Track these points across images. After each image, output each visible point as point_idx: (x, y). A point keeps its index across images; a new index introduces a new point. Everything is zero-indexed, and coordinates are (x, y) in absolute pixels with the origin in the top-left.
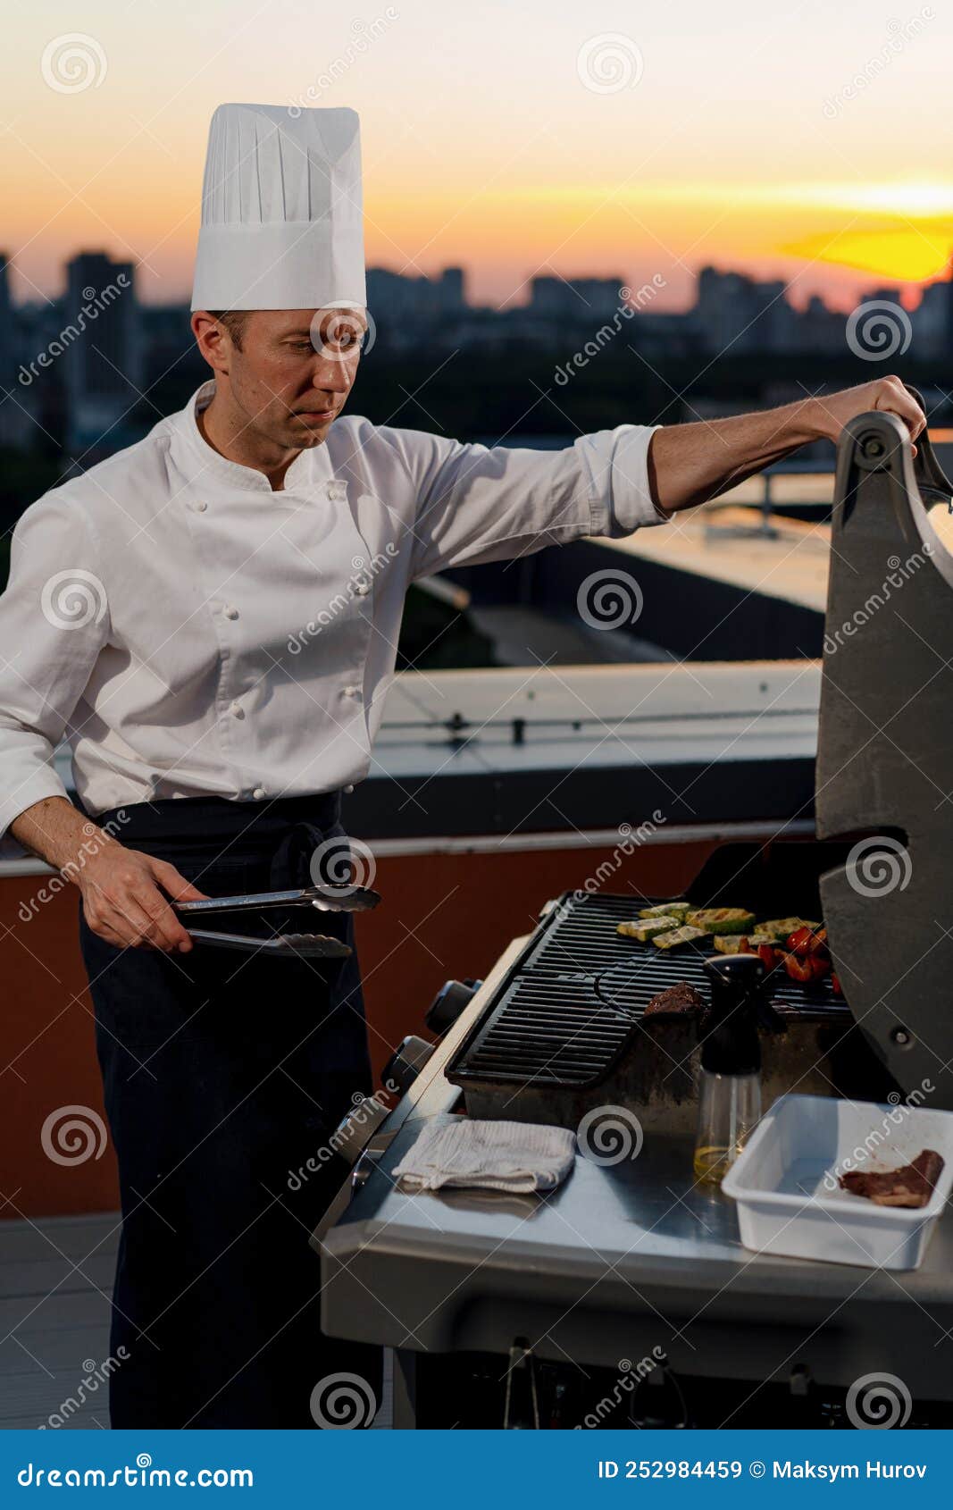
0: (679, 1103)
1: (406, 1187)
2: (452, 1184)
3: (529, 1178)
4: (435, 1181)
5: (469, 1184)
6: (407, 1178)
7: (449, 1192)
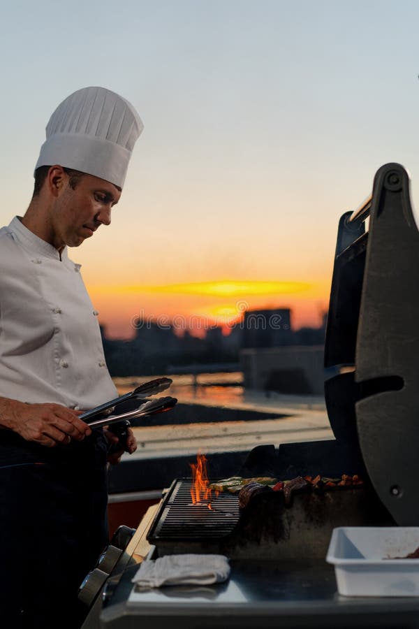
0: (276, 542)
1: (141, 589)
2: (167, 584)
3: (212, 576)
4: (158, 583)
5: (176, 583)
6: (141, 584)
7: (165, 588)
